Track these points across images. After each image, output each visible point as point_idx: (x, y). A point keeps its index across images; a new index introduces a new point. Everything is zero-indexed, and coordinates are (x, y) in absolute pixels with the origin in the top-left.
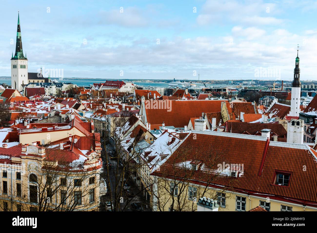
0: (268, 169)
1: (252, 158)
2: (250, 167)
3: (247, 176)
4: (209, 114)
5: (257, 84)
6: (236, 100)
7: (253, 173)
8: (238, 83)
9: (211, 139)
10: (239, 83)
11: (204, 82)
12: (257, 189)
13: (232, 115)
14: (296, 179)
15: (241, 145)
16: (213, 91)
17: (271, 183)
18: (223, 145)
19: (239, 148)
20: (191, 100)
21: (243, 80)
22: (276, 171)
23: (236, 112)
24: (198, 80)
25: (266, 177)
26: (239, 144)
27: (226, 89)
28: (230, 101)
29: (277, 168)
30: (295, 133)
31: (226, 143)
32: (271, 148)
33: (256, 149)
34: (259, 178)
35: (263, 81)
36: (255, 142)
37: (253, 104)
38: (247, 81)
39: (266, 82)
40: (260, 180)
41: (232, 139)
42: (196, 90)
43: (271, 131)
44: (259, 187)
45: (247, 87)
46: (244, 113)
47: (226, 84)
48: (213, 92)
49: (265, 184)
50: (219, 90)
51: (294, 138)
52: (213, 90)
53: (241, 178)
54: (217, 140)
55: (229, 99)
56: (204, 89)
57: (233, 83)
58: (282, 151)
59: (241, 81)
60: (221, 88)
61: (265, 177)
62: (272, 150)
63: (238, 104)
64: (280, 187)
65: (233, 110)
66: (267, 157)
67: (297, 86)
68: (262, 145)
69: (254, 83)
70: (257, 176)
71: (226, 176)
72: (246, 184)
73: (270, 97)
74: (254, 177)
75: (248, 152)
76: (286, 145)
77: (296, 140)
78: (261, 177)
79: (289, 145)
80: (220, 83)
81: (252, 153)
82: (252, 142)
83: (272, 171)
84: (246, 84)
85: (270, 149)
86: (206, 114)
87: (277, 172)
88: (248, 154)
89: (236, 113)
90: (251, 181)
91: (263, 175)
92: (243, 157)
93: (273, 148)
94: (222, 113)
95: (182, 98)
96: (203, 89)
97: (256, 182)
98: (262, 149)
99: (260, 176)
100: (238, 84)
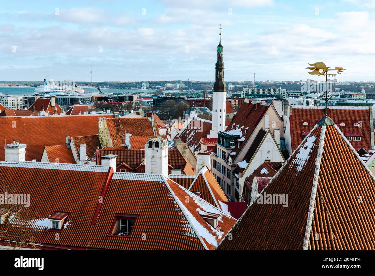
0: (107, 213)
1: (85, 199)
2: (81, 212)
3: (75, 227)
4: (78, 139)
5: (189, 88)
6: (131, 114)
7: (85, 221)
8: (157, 86)
9: (28, 174)
10: (159, 86)
11: (99, 85)
12: (87, 244)
13: (117, 138)
14: (142, 225)
15: (72, 181)
16: (111, 101)
17: (107, 234)
18: (45, 182)
19: (69, 185)
20: (56, 115)
21: (165, 81)
22: (116, 215)
23: (122, 134)
24: (90, 81)
25: (102, 226)
26: (69, 179)
27: (133, 97)
28: (116, 115)
29: (118, 211)
30: (153, 158)
31: (50, 179)
32: (114, 181)
33: (92, 185)
34: (92, 227)
35: (199, 83)
36: (91, 175)
37: (151, 121)
38: (172, 82)
39: (202, 85)
40: (93, 230)
41: (59, 173)
42: (81, 99)
43: (117, 157)
44: (91, 241)
45: (170, 93)
46: (131, 135)
47: (138, 88)
48: (109, 101)
49: (99, 235)
50: (122, 99)
51: (152, 166)
52: (112, 98)
53: (67, 229)
54: (38, 175)
55: (115, 112)
56: (95, 98)
57: (150, 87)
58: (129, 186)
59: (163, 84)
60: (125, 95)
61: (100, 225)
62: (115, 185)
63: (126, 120)
64: (119, 238)
65: (118, 130)
66: (107, 195)
67: (220, 91)
68: (101, 179)
69: (184, 85)
70: (89, 224)
71: (45, 229)
72: (72, 238)
73: (200, 109)
74: (84, 227)
75: (81, 190)
76: (135, 177)
77: (155, 169)
78: (95, 225)
79: (139, 177)
80: (127, 87)
81: (86, 191)
82: (88, 175)
83: (111, 216)
84: (171, 89)
85: (113, 184)
86: (72, 138)
87: (118, 217)
88: (80, 193)
89: (122, 136)
90: (80, 234)
91: (98, 222)
92: (73, 198)
93: (117, 182)
94: (100, 136)
95: (39, 114)
96: (93, 96)
97: (87, 234)
98: (101, 185)
99: (93, 225)
100: (158, 88)
